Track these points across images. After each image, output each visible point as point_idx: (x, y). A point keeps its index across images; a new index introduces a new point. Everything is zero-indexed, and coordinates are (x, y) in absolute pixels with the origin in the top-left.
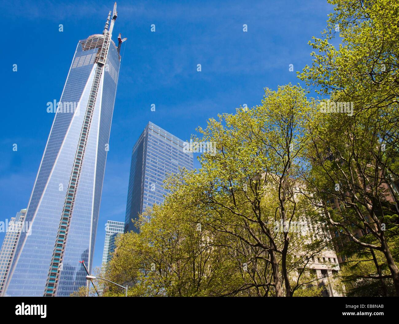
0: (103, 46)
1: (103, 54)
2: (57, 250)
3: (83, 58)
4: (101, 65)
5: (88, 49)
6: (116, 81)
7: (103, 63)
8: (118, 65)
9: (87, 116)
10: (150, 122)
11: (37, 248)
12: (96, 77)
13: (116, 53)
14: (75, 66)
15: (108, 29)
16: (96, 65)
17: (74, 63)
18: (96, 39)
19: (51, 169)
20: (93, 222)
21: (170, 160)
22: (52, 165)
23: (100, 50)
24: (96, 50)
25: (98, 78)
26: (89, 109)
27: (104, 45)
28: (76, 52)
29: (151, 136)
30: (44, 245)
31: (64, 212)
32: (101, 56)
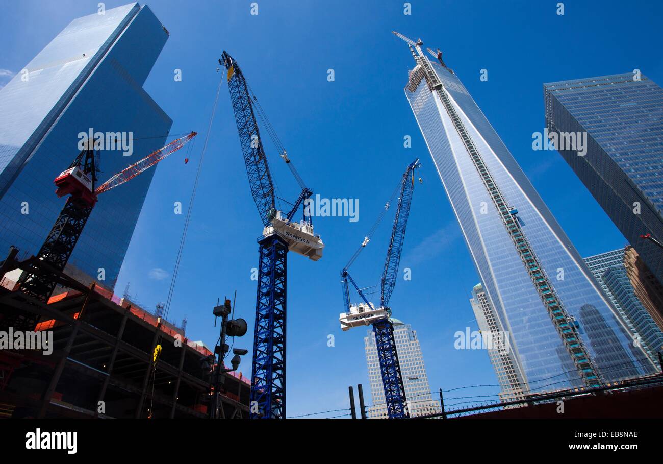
0: (426, 71)
1: (433, 77)
2: (550, 303)
3: (418, 99)
4: (439, 88)
5: (416, 88)
6: (466, 93)
7: (439, 84)
8: (455, 78)
9: (466, 142)
10: (544, 84)
11: (522, 309)
12: (444, 101)
13: (445, 70)
14: (417, 112)
15: (417, 54)
16: (434, 92)
17: (414, 110)
18: (416, 74)
19: (472, 216)
20: (569, 250)
21: (619, 106)
22: (470, 212)
23: (427, 77)
24: (424, 81)
25: (447, 100)
26: (462, 134)
27: (427, 69)
28: (409, 100)
29: (560, 97)
30: (528, 303)
31: (522, 254)
32: (432, 80)
